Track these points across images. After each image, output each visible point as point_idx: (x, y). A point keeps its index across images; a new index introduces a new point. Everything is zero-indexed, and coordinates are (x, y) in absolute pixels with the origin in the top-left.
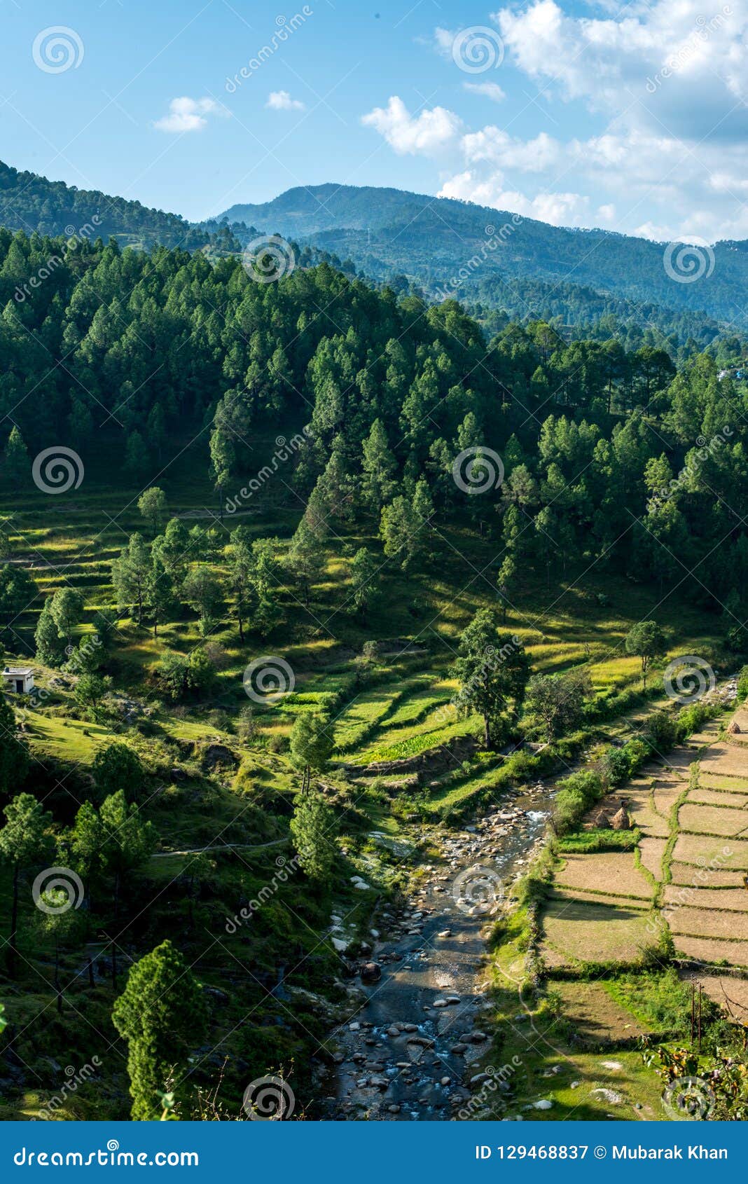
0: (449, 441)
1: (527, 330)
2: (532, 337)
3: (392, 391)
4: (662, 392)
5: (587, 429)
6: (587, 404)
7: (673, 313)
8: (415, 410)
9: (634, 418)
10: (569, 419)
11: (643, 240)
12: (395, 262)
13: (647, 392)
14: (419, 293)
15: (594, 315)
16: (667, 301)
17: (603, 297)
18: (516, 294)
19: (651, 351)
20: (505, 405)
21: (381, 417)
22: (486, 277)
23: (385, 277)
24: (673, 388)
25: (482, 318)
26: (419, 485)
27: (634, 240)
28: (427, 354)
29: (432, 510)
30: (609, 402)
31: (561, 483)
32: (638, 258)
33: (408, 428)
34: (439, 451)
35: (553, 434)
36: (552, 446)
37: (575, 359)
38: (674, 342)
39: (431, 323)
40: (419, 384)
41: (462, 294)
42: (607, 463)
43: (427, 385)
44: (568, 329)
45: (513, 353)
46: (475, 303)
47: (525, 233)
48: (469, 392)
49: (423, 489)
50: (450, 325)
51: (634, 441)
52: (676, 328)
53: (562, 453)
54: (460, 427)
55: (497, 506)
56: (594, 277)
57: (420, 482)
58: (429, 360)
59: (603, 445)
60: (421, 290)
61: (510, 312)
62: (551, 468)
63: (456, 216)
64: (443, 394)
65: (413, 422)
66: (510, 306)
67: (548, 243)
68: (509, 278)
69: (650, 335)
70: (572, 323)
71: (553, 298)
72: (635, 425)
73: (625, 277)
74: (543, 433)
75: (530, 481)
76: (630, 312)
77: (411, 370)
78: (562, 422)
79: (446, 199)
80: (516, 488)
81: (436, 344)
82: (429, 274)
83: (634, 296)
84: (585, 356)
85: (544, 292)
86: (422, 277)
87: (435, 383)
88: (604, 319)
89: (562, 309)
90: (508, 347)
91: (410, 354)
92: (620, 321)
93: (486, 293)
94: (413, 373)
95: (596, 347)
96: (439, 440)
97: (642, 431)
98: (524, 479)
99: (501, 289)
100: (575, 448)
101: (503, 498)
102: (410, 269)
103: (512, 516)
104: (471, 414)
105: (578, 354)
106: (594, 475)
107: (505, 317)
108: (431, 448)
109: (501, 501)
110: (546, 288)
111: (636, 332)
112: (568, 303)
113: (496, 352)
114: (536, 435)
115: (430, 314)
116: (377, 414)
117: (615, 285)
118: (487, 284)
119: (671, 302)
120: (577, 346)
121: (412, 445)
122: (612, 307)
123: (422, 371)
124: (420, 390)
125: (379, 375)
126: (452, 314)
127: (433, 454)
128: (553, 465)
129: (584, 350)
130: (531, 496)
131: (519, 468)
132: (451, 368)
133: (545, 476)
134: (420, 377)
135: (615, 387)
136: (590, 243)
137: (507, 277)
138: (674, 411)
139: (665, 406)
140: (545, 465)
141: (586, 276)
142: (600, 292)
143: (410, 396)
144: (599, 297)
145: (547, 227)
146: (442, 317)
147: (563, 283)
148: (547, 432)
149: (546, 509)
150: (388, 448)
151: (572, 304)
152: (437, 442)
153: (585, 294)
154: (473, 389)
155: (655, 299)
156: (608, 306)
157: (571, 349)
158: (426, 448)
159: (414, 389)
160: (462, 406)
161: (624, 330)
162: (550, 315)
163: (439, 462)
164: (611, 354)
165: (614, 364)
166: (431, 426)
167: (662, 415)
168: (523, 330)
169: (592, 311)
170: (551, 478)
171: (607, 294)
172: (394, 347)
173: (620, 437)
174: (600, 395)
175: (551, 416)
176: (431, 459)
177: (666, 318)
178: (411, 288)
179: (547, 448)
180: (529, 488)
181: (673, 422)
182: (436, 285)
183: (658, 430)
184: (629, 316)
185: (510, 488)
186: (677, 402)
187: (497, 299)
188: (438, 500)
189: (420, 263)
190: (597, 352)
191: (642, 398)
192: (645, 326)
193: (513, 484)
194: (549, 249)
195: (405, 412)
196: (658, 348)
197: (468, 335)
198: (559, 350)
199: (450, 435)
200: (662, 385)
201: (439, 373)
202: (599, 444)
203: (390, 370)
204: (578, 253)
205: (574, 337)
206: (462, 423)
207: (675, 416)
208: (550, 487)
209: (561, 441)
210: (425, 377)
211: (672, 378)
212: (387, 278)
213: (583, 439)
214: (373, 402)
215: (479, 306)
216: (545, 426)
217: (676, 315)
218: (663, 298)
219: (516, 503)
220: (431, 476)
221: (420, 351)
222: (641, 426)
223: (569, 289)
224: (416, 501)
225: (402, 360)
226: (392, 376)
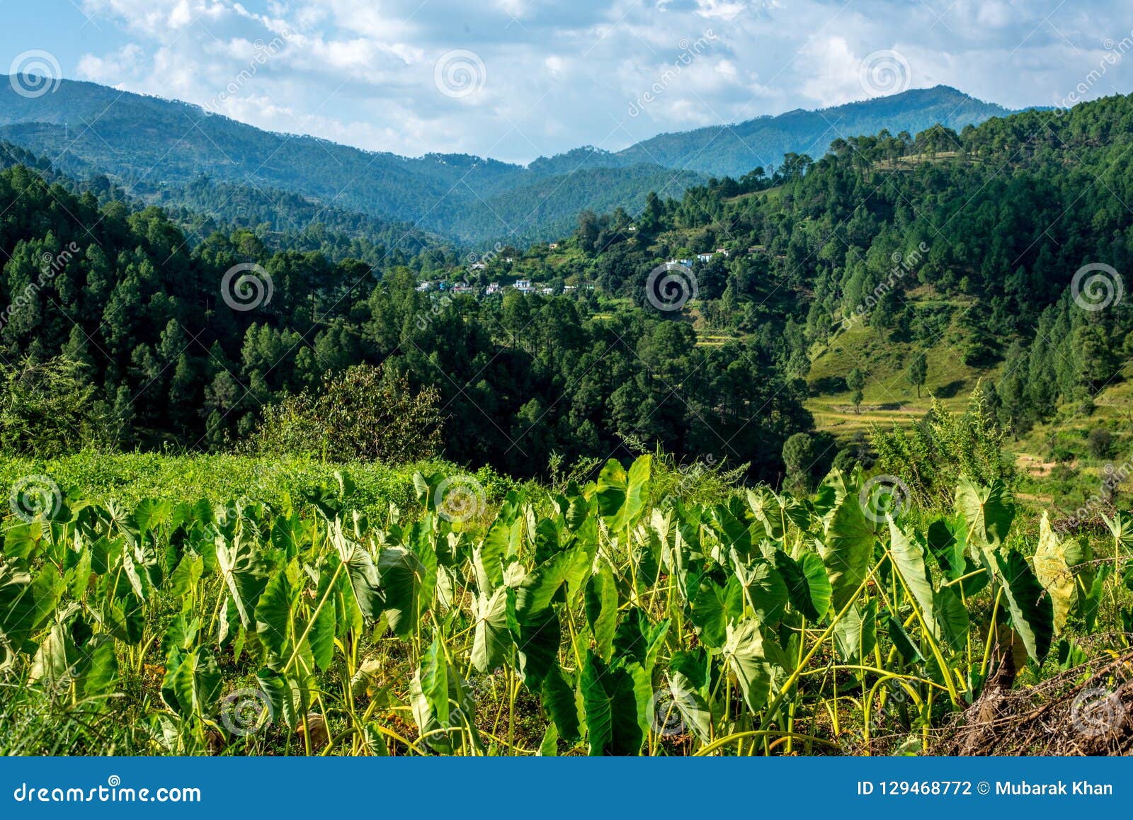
0: (152, 346)
1: (232, 239)
2: (237, 246)
3: (93, 296)
4: (364, 302)
5: (290, 337)
6: (290, 312)
7: (381, 223)
8: (116, 316)
9: (335, 326)
10: (272, 327)
11: (352, 148)
12: (95, 160)
13: (349, 301)
14: (120, 194)
15: (304, 222)
16: (376, 211)
17: (313, 205)
18: (223, 198)
19: (352, 262)
20: (209, 312)
21: (81, 322)
22: (192, 180)
23: (84, 176)
24: (373, 299)
25: (187, 222)
26: (120, 390)
27: (343, 148)
28: (129, 261)
29: (134, 415)
30: (313, 311)
31: (264, 389)
32: (349, 166)
33: (109, 333)
34: (141, 356)
35: (256, 341)
36: (254, 353)
37: (278, 268)
38: (381, 252)
39: (134, 229)
40: (121, 289)
41: (166, 196)
42: (307, 370)
43: (128, 291)
44: (276, 236)
45: (217, 260)
46: (180, 206)
47: (233, 136)
48: (172, 299)
49: (125, 394)
50: (153, 232)
51: (336, 349)
52: (385, 237)
53: (265, 360)
54: (162, 333)
55: (199, 411)
56: (304, 184)
57: (121, 387)
58: (131, 266)
59: (305, 352)
60: (123, 192)
61: (216, 216)
62: (253, 375)
63: (160, 116)
64: (145, 300)
65: (115, 328)
66: (216, 209)
67: (257, 148)
68: (216, 182)
69: (358, 244)
70: (281, 229)
71: (262, 203)
72: (337, 334)
73: (335, 185)
74: (246, 340)
75: (233, 387)
76: (339, 220)
77: (112, 276)
78: (265, 329)
79: (150, 97)
80: (219, 393)
81: (138, 250)
82: (131, 173)
83: (344, 205)
84: (288, 265)
85: (252, 197)
86: (124, 176)
87: (138, 289)
88: (311, 228)
89: (271, 215)
90: (212, 256)
91: (112, 260)
92: (329, 229)
93: (192, 196)
94: (115, 279)
95: (300, 257)
96: (142, 345)
97: (343, 339)
98: (228, 385)
99: (208, 193)
100: (277, 356)
101: (206, 403)
102: (111, 168)
103: (215, 421)
104: (173, 320)
105: (282, 263)
106: (296, 381)
107: (211, 222)
108: (133, 353)
109: (204, 406)
110: (254, 193)
111: (344, 241)
112: (277, 209)
113: (198, 260)
114: (240, 343)
115: (131, 220)
116: (77, 319)
117: (325, 192)
118: (193, 187)
119: (381, 212)
120: (281, 256)
121: (114, 350)
122: (321, 215)
123: (124, 276)
124: (122, 296)
125: (78, 278)
126: (155, 220)
127: (135, 359)
128: (256, 371)
129: (287, 260)
130: (234, 402)
131: (222, 374)
132: (153, 274)
133: (248, 382)
134: (122, 282)
135: (318, 296)
136: (300, 149)
137: (215, 180)
138: (374, 321)
139: (366, 315)
140: (248, 370)
141: (295, 182)
142: (309, 200)
143: (111, 301)
144: (308, 205)
145: (256, 131)
146: (145, 223)
147: (272, 189)
148: (251, 339)
149: (249, 414)
150: (89, 353)
151: (280, 210)
152: (139, 348)
153: (294, 201)
154: (177, 296)
155: (364, 208)
156: (318, 214)
157: (275, 258)
158: (127, 354)
159: (115, 294)
160: (165, 312)
161: (332, 239)
162: (258, 221)
163: (141, 368)
164: (314, 264)
165: (317, 274)
166: (131, 334)
167: (363, 324)
168: (228, 239)
169: (301, 218)
170: (254, 384)
171: (316, 201)
172: (94, 251)
173: (322, 346)
174: (303, 304)
175: (254, 324)
176: (134, 365)
177: (374, 227)
178: (112, 189)
179: (250, 354)
180: (232, 393)
181: (374, 330)
182: (140, 188)
183: (359, 338)
184: (338, 224)
185: (213, 393)
186: (377, 312)
187: (204, 203)
188: (139, 406)
189: (121, 162)
190: (300, 262)
191: (344, 308)
192: (354, 235)
193: (216, 389)
194: (258, 153)
195: (107, 317)
196: (363, 260)
197: (171, 242)
198: (263, 259)
199: (153, 340)
200: (364, 296)
201: (142, 281)
202: (301, 351)
203: (91, 275)
204: (286, 160)
205: (283, 245)
206: (164, 328)
207: (375, 325)
208: (254, 393)
209: (264, 347)
210: (126, 283)
211: (373, 289)
212: (87, 177)
213: (286, 347)
214: (73, 307)
215: (184, 210)
216: (249, 332)
217: (384, 225)
218: (373, 208)
219: (219, 408)
220: (134, 382)
221: (121, 258)
222: (342, 335)
223: (277, 194)
224: (117, 406)
225: (103, 266)
226: (92, 282)
